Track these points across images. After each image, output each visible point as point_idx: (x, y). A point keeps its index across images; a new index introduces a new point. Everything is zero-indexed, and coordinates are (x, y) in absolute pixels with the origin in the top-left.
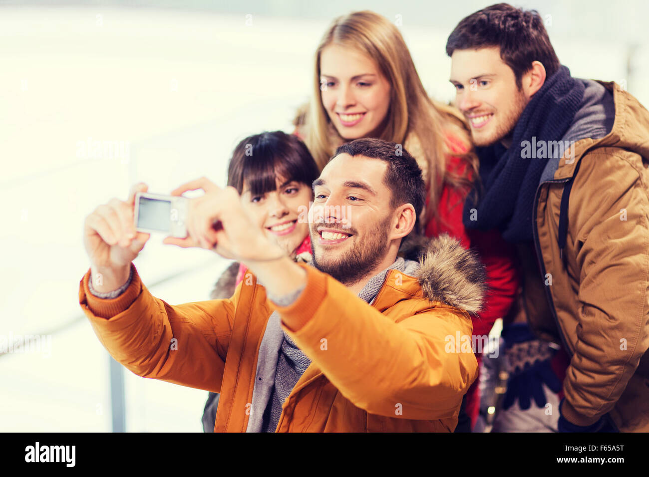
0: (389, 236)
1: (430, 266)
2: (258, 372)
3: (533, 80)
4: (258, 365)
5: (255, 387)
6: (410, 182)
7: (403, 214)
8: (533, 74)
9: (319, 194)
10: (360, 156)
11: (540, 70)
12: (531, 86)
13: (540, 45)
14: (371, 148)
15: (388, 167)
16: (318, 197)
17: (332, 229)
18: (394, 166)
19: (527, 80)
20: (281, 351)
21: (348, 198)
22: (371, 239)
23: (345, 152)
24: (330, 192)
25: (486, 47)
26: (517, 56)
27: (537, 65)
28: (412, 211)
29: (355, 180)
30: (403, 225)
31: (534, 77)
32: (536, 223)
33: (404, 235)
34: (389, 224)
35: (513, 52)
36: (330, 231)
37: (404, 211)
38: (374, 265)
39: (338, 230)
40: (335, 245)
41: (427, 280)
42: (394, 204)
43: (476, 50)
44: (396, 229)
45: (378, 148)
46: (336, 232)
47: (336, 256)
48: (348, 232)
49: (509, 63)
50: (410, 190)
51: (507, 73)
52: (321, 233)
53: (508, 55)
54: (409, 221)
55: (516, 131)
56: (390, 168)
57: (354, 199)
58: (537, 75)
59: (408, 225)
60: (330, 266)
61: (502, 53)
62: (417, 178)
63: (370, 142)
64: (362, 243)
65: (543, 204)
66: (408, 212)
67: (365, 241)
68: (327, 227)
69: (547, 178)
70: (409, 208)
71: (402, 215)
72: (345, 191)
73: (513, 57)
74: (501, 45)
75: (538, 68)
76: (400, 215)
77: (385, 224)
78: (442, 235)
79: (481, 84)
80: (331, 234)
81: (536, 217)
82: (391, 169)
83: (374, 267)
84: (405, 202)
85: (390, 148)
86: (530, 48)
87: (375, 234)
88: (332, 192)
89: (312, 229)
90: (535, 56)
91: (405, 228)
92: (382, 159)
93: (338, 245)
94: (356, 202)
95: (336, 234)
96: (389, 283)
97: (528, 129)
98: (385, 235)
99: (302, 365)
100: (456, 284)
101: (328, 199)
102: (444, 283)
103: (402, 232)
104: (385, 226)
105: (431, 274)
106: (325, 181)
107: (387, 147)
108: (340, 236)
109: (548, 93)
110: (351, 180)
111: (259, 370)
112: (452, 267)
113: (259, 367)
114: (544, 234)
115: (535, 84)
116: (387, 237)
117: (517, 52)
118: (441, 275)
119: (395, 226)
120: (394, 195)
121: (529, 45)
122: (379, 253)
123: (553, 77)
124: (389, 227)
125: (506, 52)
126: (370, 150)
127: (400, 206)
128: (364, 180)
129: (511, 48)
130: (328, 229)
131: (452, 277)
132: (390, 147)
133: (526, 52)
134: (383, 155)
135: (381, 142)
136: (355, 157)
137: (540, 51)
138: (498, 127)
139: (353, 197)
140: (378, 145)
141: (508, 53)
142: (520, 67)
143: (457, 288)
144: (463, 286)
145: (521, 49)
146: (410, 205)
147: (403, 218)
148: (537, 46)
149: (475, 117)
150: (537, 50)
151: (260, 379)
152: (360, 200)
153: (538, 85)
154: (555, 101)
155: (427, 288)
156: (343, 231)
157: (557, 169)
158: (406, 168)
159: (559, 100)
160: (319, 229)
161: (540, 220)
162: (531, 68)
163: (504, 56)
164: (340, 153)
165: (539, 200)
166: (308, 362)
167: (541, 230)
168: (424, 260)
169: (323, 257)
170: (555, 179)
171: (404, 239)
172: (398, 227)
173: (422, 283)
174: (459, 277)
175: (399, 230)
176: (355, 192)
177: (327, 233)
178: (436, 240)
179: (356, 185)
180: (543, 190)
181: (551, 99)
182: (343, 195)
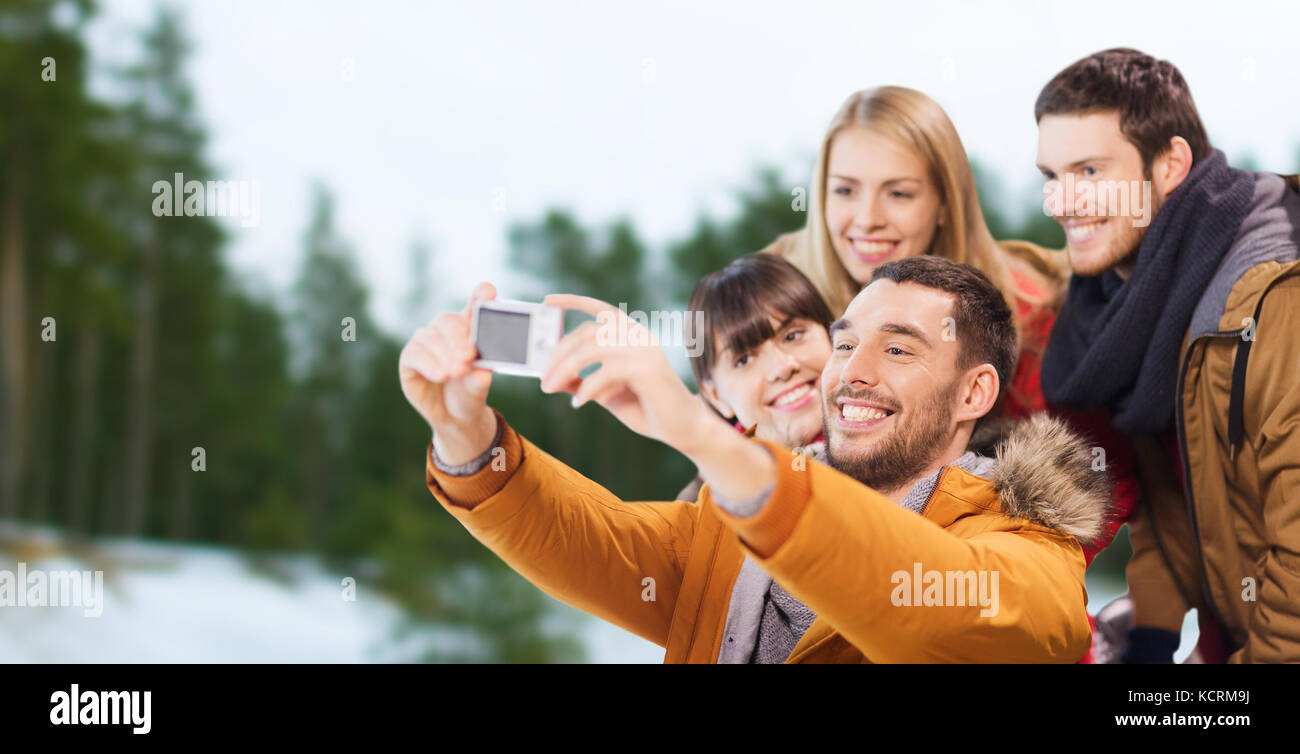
0: (953, 416)
1: (1014, 460)
2: (728, 628)
3: (1170, 167)
4: (729, 616)
5: (721, 652)
6: (991, 328)
7: (979, 381)
8: (1171, 159)
9: (841, 344)
10: (910, 282)
11: (1184, 151)
12: (1167, 177)
13: (1184, 113)
14: (928, 271)
15: (956, 303)
16: (841, 348)
17: (860, 400)
18: (965, 302)
19: (1161, 168)
20: (767, 597)
21: (887, 351)
22: (923, 417)
23: (885, 276)
24: (858, 340)
25: (1096, 112)
26: (1148, 129)
27: (1178, 143)
28: (993, 377)
29: (900, 322)
30: (976, 400)
31: (1173, 163)
32: (1181, 401)
33: (978, 414)
34: (954, 394)
35: (1141, 122)
36: (856, 405)
37: (980, 375)
38: (927, 462)
39: (870, 402)
40: (863, 430)
41: (1007, 482)
42: (963, 363)
43: (1080, 116)
44: (966, 405)
45: (940, 271)
46: (866, 406)
47: (865, 447)
48: (886, 406)
49: (1133, 139)
50: (990, 342)
51: (1131, 154)
52: (841, 409)
53: (1133, 127)
54: (987, 393)
55: (1143, 249)
56: (958, 306)
57: (897, 352)
58: (1178, 160)
59: (986, 399)
60: (854, 461)
61: (1123, 122)
62: (1003, 323)
63: (927, 261)
64: (908, 424)
65: (1195, 371)
66: (986, 378)
67: (913, 421)
68: (851, 396)
69: (1206, 328)
70: (988, 372)
71: (976, 383)
72: (882, 340)
73: (1141, 129)
74: (1122, 109)
75: (1180, 147)
76: (973, 382)
77: (947, 396)
78: (1036, 417)
79: (1086, 172)
80: (858, 409)
81: (1182, 391)
82: (961, 307)
83: (927, 465)
84: (982, 361)
85: (959, 272)
86: (1168, 117)
87: (930, 410)
88: (861, 339)
89: (828, 400)
90: (1176, 129)
91: (980, 404)
92: (946, 290)
93: (870, 429)
94: (900, 357)
95: (865, 410)
96: (944, 487)
97: (1163, 245)
98: (946, 413)
99: (800, 622)
100: (1057, 492)
101: (856, 351)
102: (1037, 489)
103: (976, 411)
104: (947, 398)
105: (1014, 473)
106: (849, 322)
107: (956, 271)
108: (871, 413)
109: (1197, 187)
110: (894, 322)
111: (730, 625)
112: (1049, 463)
113: (731, 621)
114: (1193, 419)
115: (1174, 174)
116: (949, 416)
117: (1147, 123)
118: (1031, 475)
119: (964, 399)
120: (963, 349)
121: (1167, 110)
122: (934, 441)
123: (1204, 163)
124: (954, 401)
125: (1129, 121)
126: (925, 274)
127: (973, 367)
128: (915, 323)
129: (1137, 115)
130: (853, 400)
131: (1050, 479)
132: (960, 270)
133: (1161, 123)
134: (947, 283)
135: (945, 262)
136: (901, 284)
137: (1184, 123)
138: (1114, 242)
139: (897, 350)
140: (940, 266)
141: (1133, 123)
142: (1151, 147)
143: (1057, 498)
144: (1067, 495)
145: (1154, 116)
146: (989, 367)
147: (977, 387)
148: (1179, 114)
149: (1075, 226)
150: (1179, 121)
151: (731, 640)
152: (907, 353)
153: (1180, 175)
154: (1209, 200)
155: (1007, 496)
156: (878, 404)
157: (1223, 313)
158: (985, 306)
159: (1215, 198)
160: (840, 400)
161: (1187, 397)
162: (1169, 147)
163: (1125, 129)
164: (879, 278)
165: (1190, 363)
166: (811, 616)
167: (1188, 414)
168: (1003, 451)
169: (842, 446)
170: (1221, 330)
171: (981, 422)
172: (968, 401)
173: (998, 488)
174: (1061, 480)
175: (970, 406)
176: (900, 341)
177: (851, 407)
178: (1026, 424)
179: (902, 330)
180: (1196, 348)
181: (1202, 197)
182: (880, 345)
